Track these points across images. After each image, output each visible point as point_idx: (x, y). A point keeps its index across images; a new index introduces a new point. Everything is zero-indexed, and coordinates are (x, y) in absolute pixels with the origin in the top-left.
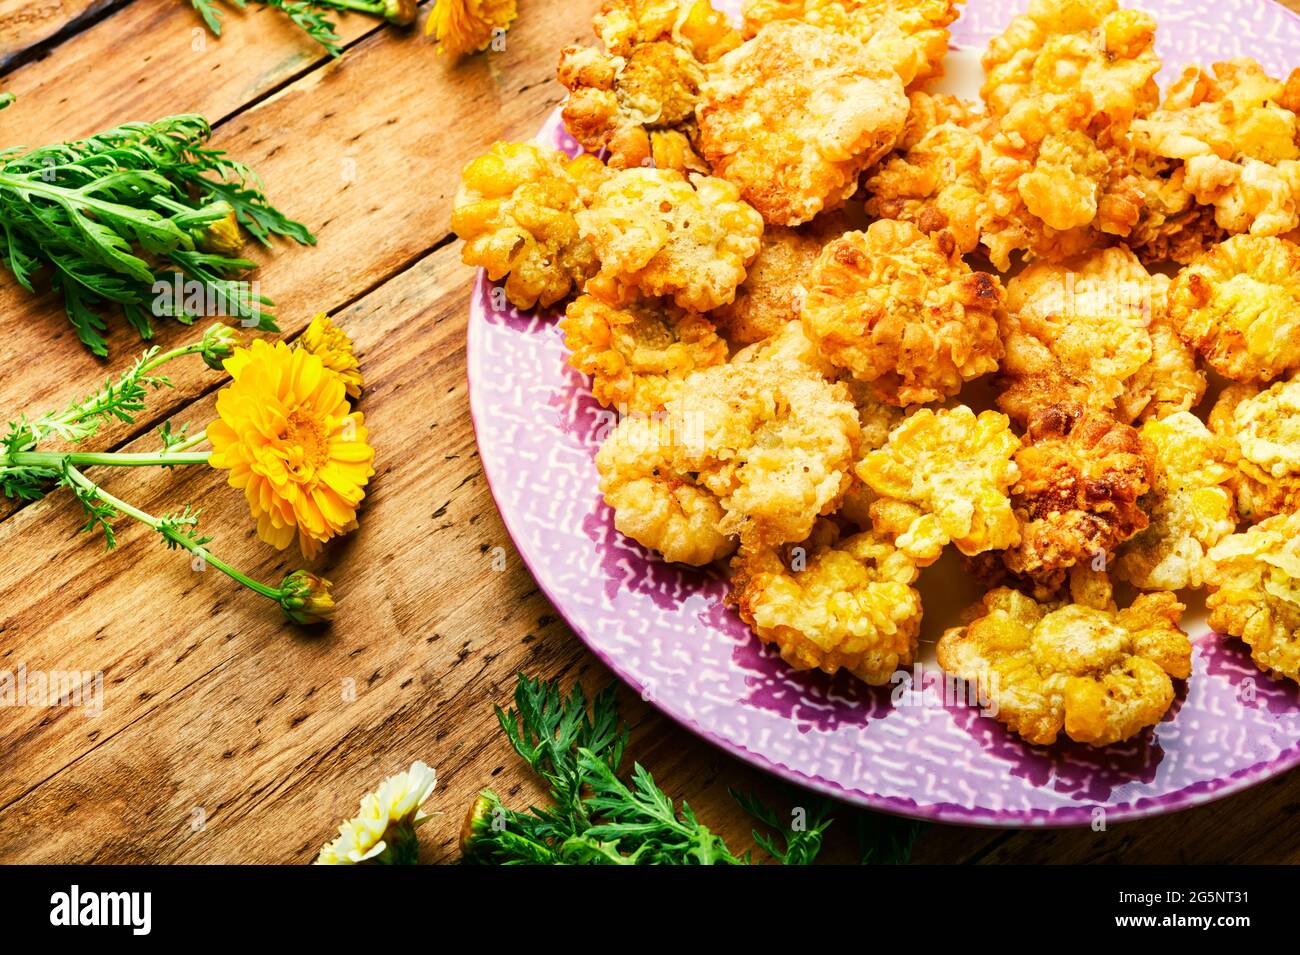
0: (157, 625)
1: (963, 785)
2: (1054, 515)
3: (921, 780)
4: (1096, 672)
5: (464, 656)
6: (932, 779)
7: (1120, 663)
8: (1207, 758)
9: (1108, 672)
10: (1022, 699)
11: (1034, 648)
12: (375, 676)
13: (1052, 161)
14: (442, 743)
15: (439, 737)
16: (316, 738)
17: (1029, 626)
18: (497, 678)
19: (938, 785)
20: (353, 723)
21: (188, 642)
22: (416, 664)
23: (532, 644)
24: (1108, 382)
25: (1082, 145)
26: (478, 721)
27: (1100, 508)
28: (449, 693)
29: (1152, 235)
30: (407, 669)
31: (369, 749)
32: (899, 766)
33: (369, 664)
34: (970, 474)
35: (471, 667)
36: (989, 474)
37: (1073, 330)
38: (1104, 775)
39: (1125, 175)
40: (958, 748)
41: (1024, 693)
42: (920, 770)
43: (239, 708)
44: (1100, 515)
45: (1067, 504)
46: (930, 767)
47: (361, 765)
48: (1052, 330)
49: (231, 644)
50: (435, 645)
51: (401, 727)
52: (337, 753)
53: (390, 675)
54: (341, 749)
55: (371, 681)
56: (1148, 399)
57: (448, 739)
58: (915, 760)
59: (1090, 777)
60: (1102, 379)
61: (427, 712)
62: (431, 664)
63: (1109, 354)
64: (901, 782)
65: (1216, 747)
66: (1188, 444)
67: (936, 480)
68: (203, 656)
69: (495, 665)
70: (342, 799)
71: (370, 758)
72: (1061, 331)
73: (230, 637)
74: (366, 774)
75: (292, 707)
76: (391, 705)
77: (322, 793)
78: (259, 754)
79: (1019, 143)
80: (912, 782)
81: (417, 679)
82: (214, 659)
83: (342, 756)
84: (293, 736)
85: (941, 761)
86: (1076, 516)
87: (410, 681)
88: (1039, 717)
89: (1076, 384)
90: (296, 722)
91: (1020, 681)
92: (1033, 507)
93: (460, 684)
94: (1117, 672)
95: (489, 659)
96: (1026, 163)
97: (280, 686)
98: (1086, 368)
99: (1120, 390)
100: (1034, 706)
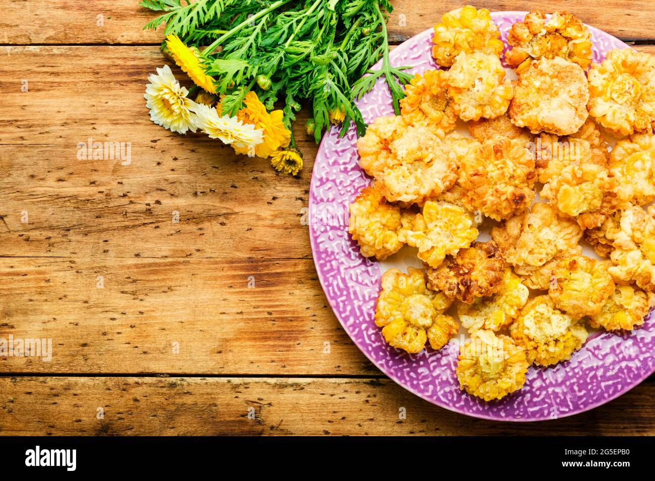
0: (43, 117)
1: (349, 308)
2: (452, 273)
3: (342, 295)
4: (409, 324)
5: (124, 196)
6: (344, 298)
7: (418, 329)
8: (412, 374)
9: (412, 327)
10: (384, 308)
11: (406, 299)
12: (94, 183)
13: (581, 190)
14: (97, 220)
15: (97, 217)
16: (61, 190)
17: (415, 292)
18: (129, 210)
19: (343, 302)
20: (76, 193)
21: (47, 129)
22: (109, 188)
23: (148, 207)
24: (520, 259)
25: (597, 195)
26: (112, 220)
27: (460, 286)
28: (111, 205)
29: (594, 236)
30: (105, 187)
31: (74, 205)
32: (341, 285)
33: (95, 177)
34: (445, 239)
35: (125, 201)
36: (449, 245)
37: (530, 236)
38: (383, 348)
39: (603, 214)
40: (361, 298)
41: (386, 308)
42: (345, 293)
43: (46, 163)
44: (458, 288)
45: (458, 275)
46: (348, 295)
47: (68, 209)
48: (526, 228)
49: (60, 139)
50: (120, 185)
51: (89, 205)
52: (64, 199)
53: (98, 186)
54: (66, 199)
55: (92, 183)
56: (527, 274)
57: (99, 220)
58: (347, 288)
59: (380, 344)
60: (520, 256)
61: (100, 206)
62: (113, 191)
63: (531, 252)
64: (336, 290)
65: (418, 374)
66: (517, 297)
67: (437, 229)
68: (49, 137)
69: (132, 206)
70: (54, 216)
71: (72, 208)
72: (528, 232)
73: (61, 137)
74: (67, 213)
75: (62, 174)
76: (91, 196)
77: (50, 209)
78: (41, 183)
79: (579, 175)
80: (338, 293)
81: (105, 193)
82: (50, 141)
83: (65, 202)
84: (55, 184)
85: (352, 297)
86: (455, 281)
87: (103, 192)
88: (382, 317)
89: (515, 248)
90: (60, 180)
91: (390, 303)
92: (452, 265)
93: (116, 204)
94: (414, 330)
95: (131, 202)
96: (575, 182)
97: (63, 164)
98: (522, 247)
99: (521, 264)
100: (384, 314)
